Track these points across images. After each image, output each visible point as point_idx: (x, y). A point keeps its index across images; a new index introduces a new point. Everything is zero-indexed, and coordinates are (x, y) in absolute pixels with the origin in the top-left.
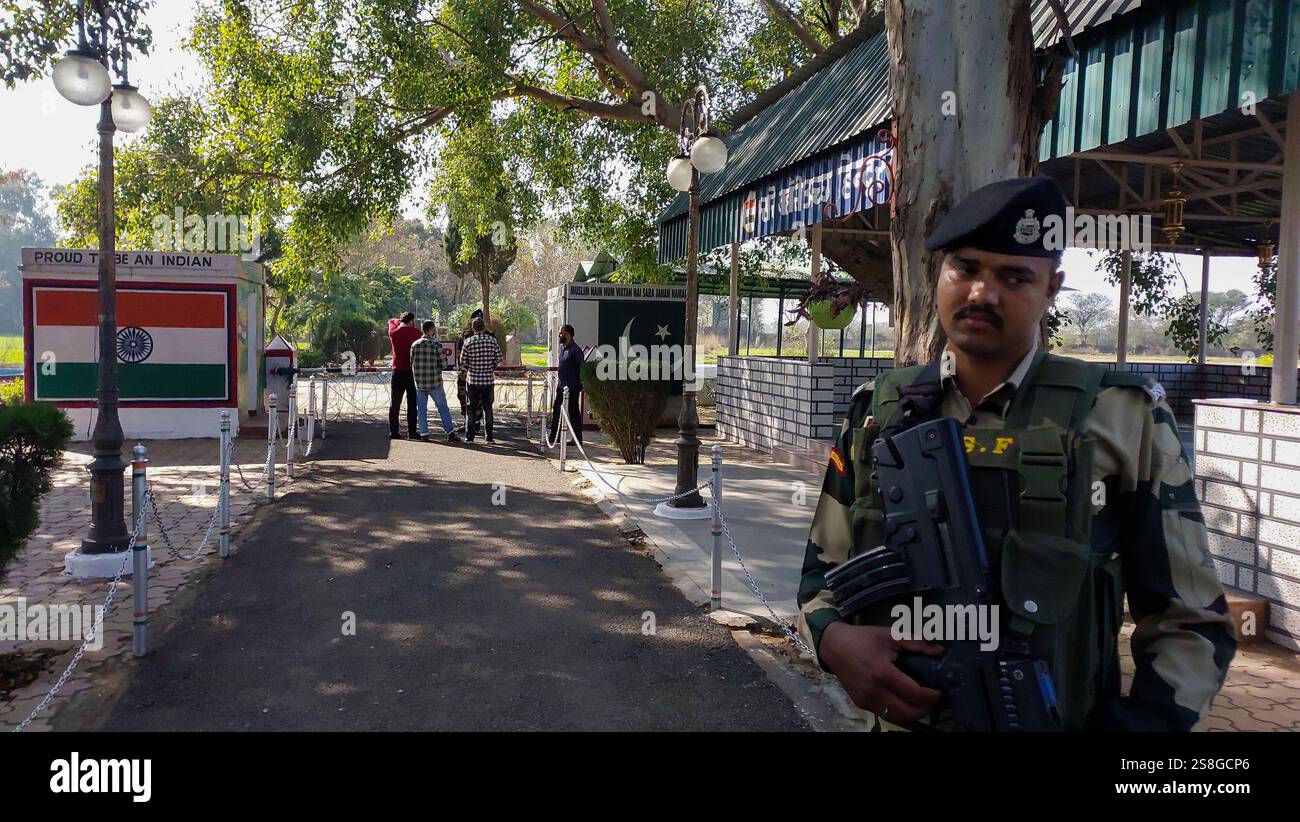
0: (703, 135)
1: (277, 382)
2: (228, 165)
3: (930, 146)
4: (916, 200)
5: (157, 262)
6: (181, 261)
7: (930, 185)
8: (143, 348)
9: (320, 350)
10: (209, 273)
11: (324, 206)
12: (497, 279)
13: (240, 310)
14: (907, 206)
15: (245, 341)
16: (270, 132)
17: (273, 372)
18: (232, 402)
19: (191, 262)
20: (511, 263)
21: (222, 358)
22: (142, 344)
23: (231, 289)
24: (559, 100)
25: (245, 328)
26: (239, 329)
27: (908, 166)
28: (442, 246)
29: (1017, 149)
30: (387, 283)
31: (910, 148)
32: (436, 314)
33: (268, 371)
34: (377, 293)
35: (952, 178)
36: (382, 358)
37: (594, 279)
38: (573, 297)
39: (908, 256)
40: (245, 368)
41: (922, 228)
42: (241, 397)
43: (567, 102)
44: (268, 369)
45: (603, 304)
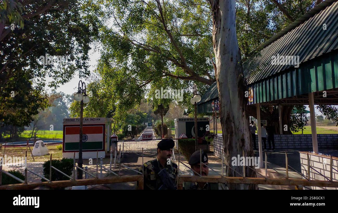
0: (195, 95)
1: (113, 144)
2: (104, 96)
3: (225, 107)
4: (224, 117)
5: (89, 120)
6: (94, 119)
7: (226, 115)
8: (86, 139)
9: (124, 134)
10: (100, 122)
11: (124, 104)
12: (165, 115)
13: (106, 129)
14: (222, 118)
15: (107, 136)
16: (113, 89)
17: (113, 142)
18: (104, 150)
19: (96, 120)
20: (168, 111)
21: (102, 140)
22: (86, 138)
23: (104, 125)
24: (175, 76)
25: (107, 133)
26: (106, 133)
27: (222, 110)
28: (152, 108)
29: (241, 107)
30: (140, 115)
31: (222, 107)
32: (153, 121)
33: (112, 142)
34: (138, 118)
35: (230, 113)
36: (139, 134)
37: (188, 114)
38: (180, 121)
39: (224, 127)
40: (107, 142)
41: (225, 122)
42: (106, 149)
43: (177, 77)
44: (112, 141)
45: (187, 123)
